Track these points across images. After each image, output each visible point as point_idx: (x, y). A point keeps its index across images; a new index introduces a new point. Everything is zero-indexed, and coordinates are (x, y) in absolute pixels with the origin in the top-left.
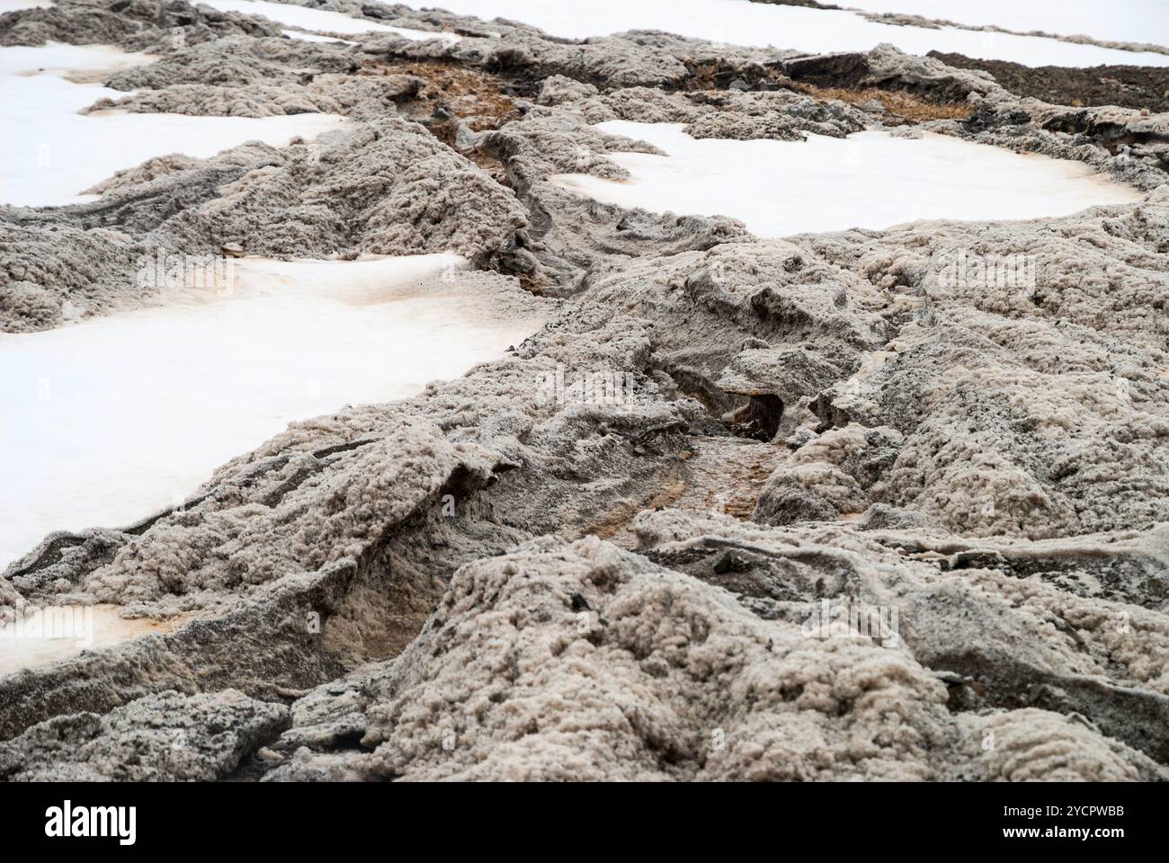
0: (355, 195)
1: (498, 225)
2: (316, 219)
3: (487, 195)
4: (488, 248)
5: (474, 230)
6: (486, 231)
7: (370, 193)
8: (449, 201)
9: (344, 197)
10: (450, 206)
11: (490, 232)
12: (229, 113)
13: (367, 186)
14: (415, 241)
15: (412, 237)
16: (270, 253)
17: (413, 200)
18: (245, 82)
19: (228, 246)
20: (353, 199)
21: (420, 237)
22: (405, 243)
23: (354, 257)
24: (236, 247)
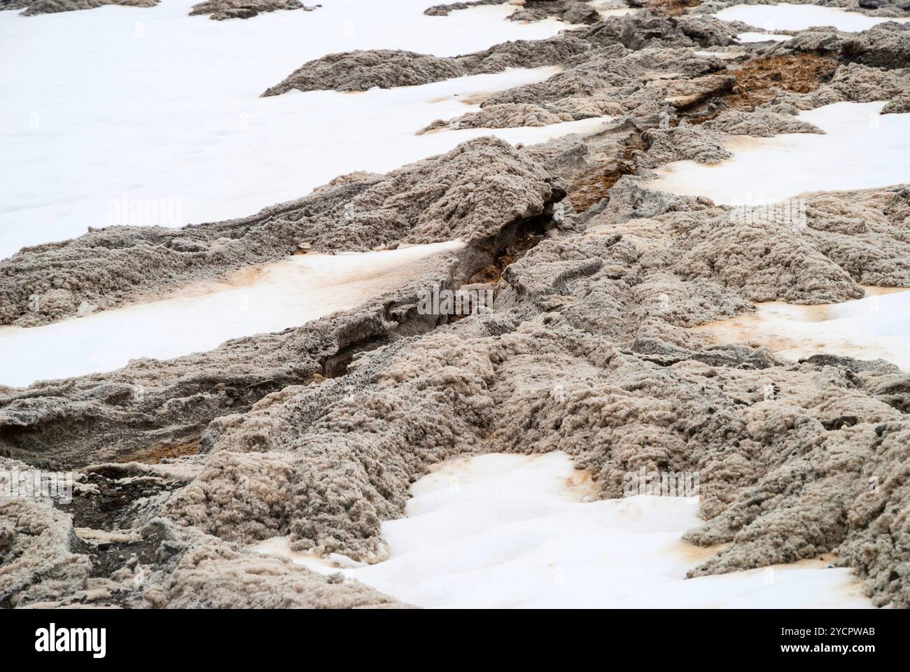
0: (422, 199)
1: (502, 217)
2: (374, 220)
3: (499, 194)
4: (488, 234)
5: (480, 222)
6: (488, 222)
7: (432, 197)
8: (472, 201)
9: (415, 201)
10: (473, 203)
11: (492, 222)
12: (523, 124)
13: (431, 191)
14: (443, 232)
15: (442, 229)
16: (325, 249)
17: (450, 201)
18: (588, 93)
19: (301, 246)
20: (421, 202)
21: (447, 228)
22: (435, 234)
23: (395, 247)
24: (306, 245)
